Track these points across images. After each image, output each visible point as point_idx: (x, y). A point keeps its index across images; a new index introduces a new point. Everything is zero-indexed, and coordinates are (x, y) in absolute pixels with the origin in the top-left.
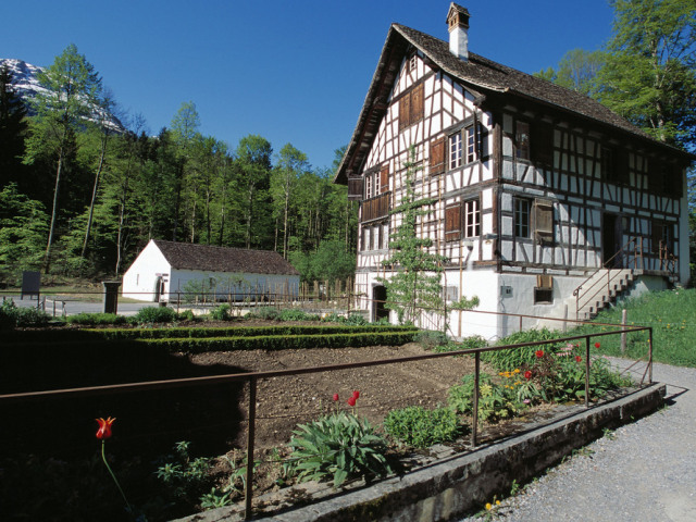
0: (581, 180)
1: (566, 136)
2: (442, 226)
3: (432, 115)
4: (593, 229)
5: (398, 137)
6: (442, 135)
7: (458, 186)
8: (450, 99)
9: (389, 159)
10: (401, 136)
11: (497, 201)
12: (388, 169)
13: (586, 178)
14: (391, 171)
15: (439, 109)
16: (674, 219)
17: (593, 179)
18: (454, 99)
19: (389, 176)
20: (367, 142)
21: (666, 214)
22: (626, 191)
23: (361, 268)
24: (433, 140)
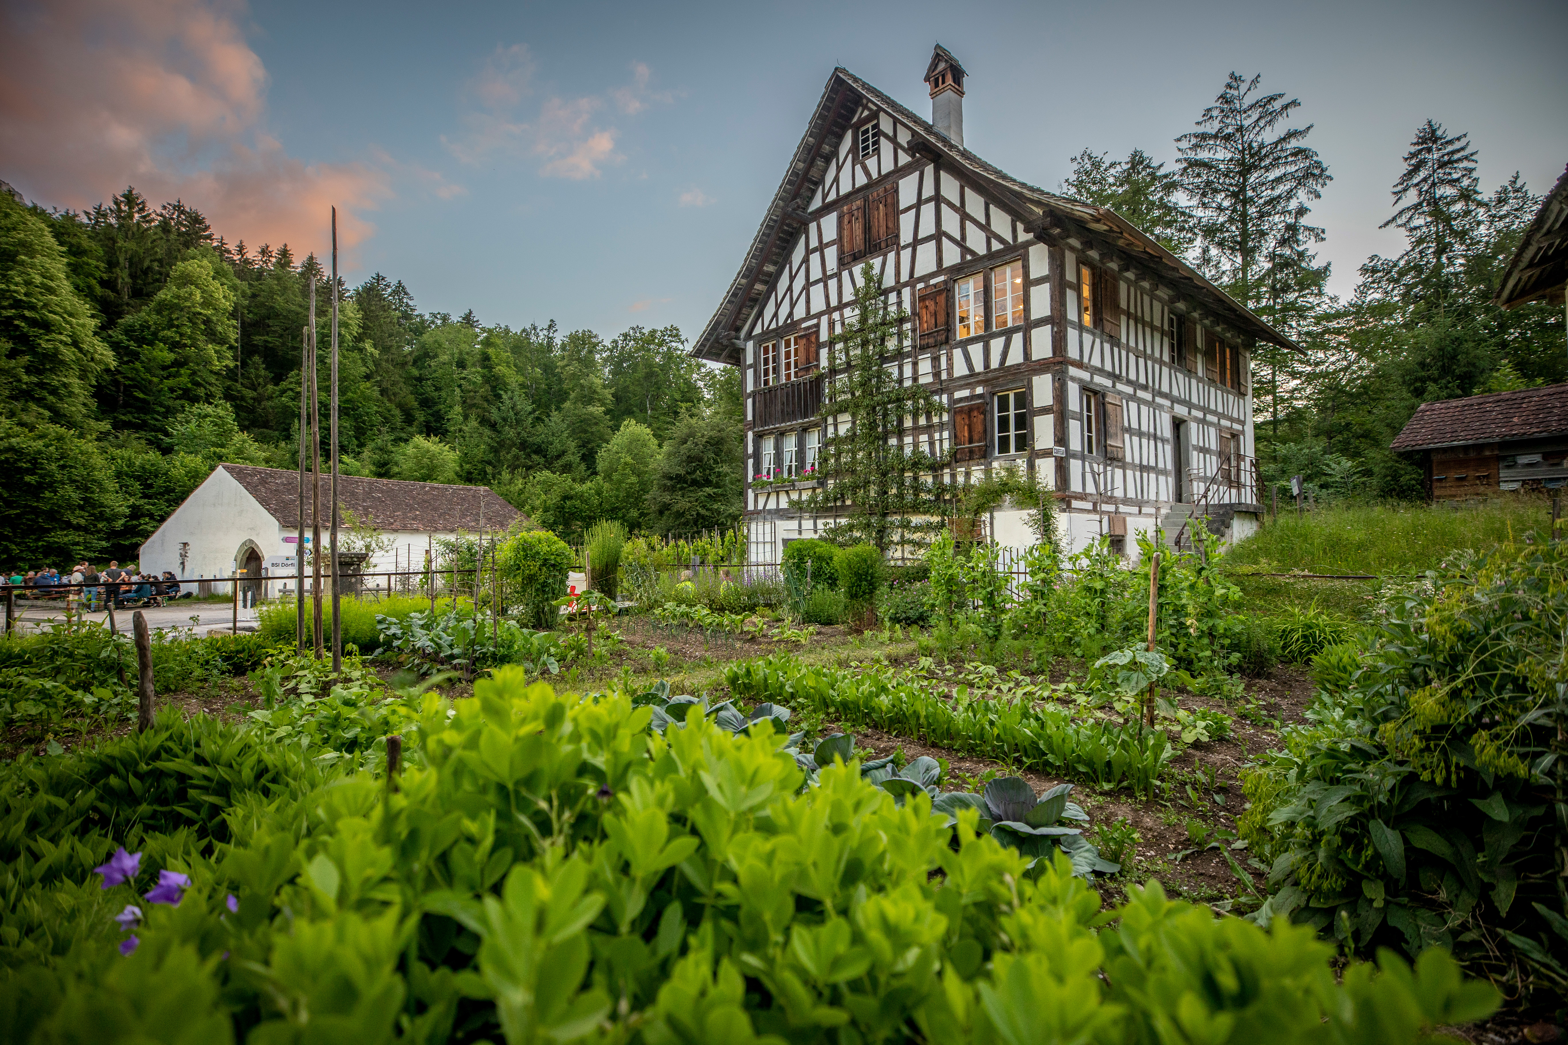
0: (1149, 363)
1: (1132, 290)
2: (946, 434)
3: (916, 242)
4: (1163, 441)
5: (838, 275)
6: (942, 278)
7: (979, 367)
8: (957, 217)
9: (819, 315)
10: (845, 274)
11: (1060, 395)
12: (817, 333)
13: (1154, 361)
14: (824, 336)
15: (932, 231)
16: (1240, 427)
17: (1161, 363)
18: (965, 217)
19: (820, 346)
20: (765, 282)
21: (1232, 420)
22: (1194, 382)
23: (756, 512)
24: (920, 286)
